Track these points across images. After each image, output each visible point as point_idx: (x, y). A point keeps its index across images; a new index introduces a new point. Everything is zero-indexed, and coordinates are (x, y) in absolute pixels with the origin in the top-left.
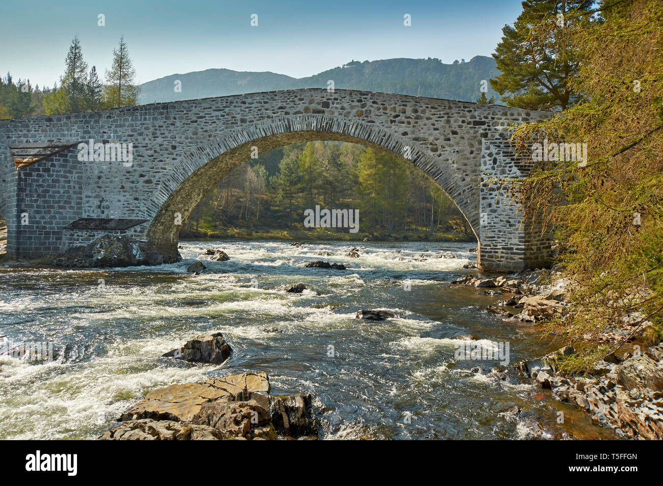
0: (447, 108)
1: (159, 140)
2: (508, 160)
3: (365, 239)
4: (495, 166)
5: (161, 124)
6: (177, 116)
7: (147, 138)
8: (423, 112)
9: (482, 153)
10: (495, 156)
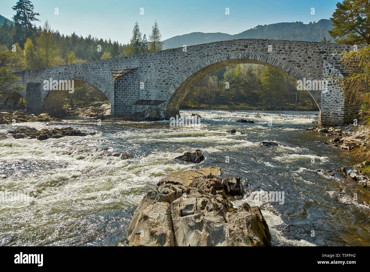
0: (306, 45)
1: (171, 65)
2: (337, 71)
3: (263, 109)
4: (330, 73)
5: (172, 58)
6: (179, 54)
7: (166, 65)
8: (294, 48)
9: (323, 67)
10: (330, 68)
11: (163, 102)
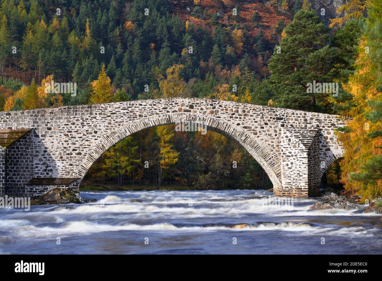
0: (262, 110)
2: (298, 141)
4: (290, 143)
5: (87, 118)
6: (98, 113)
7: (78, 126)
8: (249, 112)
9: (282, 136)
10: (289, 138)
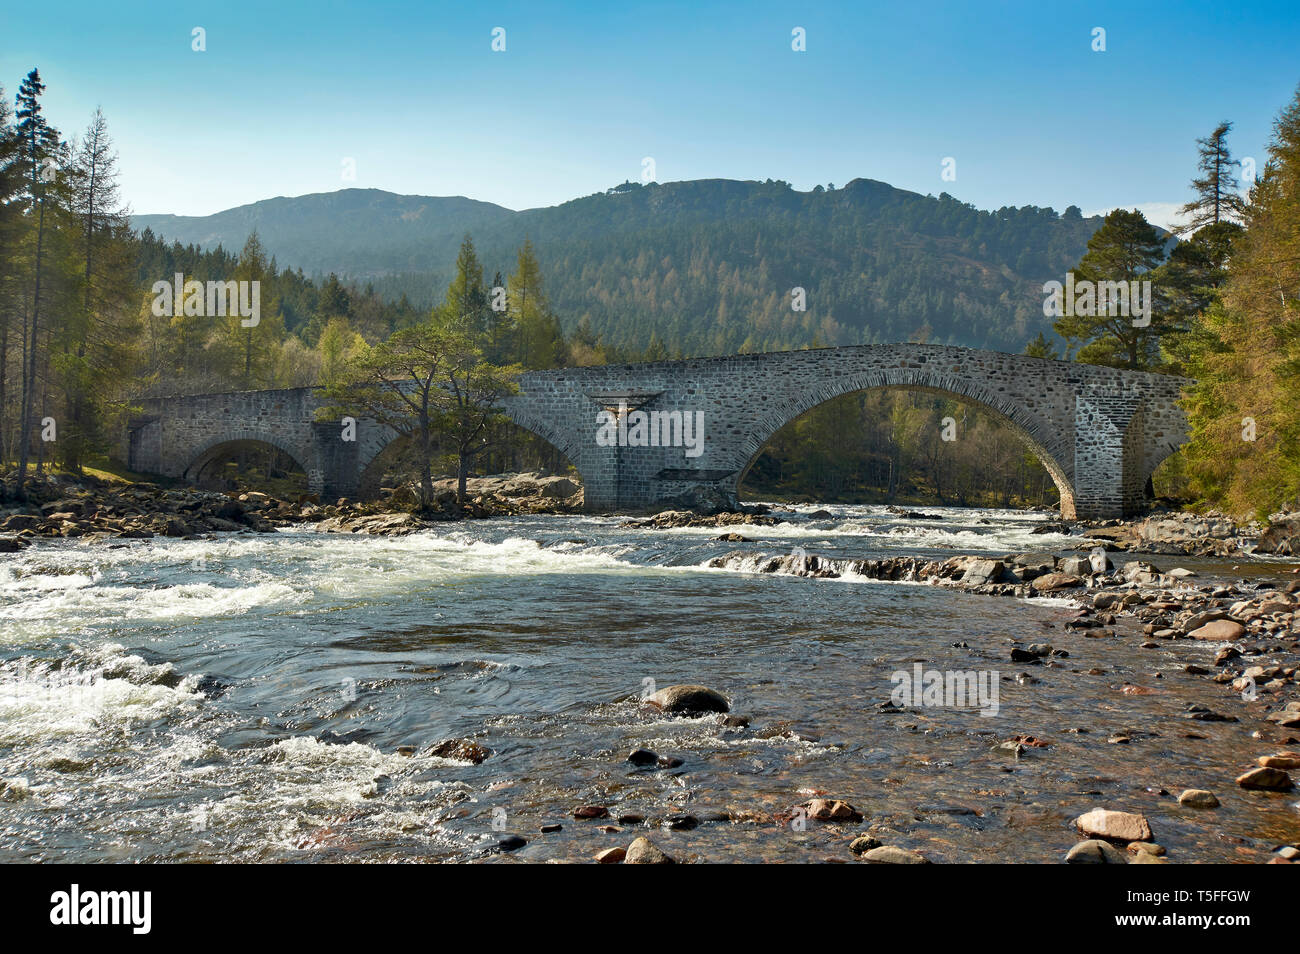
1: (749, 391)
2: (1105, 417)
4: (1091, 421)
5: (751, 374)
6: (768, 367)
8: (1020, 369)
9: (1077, 409)
10: (1090, 412)
11: (729, 473)
